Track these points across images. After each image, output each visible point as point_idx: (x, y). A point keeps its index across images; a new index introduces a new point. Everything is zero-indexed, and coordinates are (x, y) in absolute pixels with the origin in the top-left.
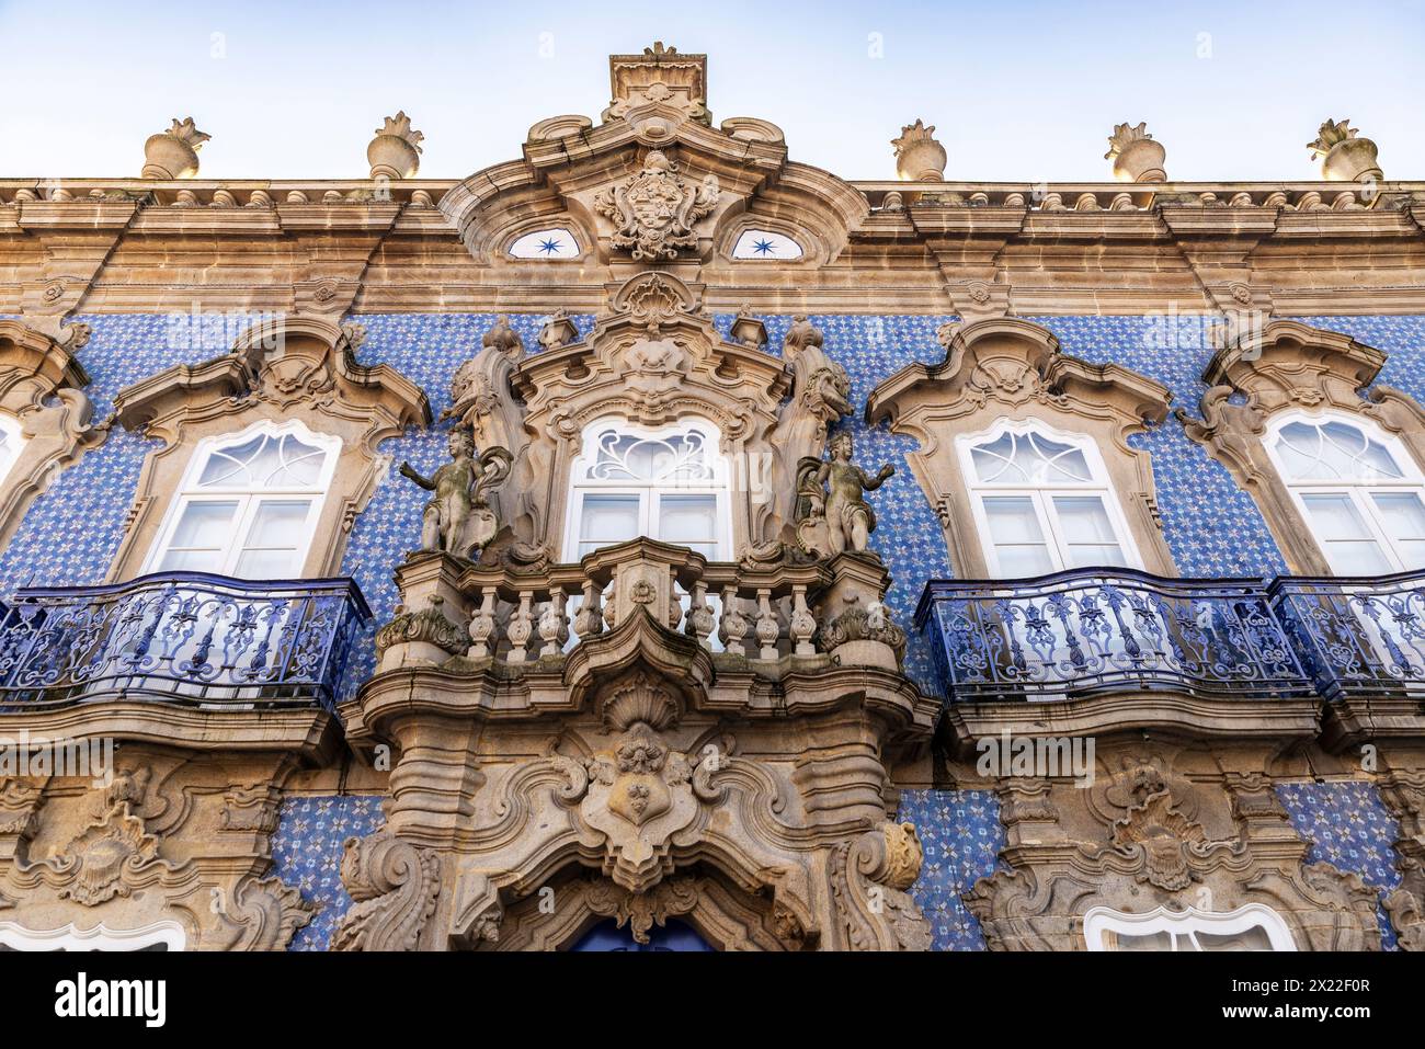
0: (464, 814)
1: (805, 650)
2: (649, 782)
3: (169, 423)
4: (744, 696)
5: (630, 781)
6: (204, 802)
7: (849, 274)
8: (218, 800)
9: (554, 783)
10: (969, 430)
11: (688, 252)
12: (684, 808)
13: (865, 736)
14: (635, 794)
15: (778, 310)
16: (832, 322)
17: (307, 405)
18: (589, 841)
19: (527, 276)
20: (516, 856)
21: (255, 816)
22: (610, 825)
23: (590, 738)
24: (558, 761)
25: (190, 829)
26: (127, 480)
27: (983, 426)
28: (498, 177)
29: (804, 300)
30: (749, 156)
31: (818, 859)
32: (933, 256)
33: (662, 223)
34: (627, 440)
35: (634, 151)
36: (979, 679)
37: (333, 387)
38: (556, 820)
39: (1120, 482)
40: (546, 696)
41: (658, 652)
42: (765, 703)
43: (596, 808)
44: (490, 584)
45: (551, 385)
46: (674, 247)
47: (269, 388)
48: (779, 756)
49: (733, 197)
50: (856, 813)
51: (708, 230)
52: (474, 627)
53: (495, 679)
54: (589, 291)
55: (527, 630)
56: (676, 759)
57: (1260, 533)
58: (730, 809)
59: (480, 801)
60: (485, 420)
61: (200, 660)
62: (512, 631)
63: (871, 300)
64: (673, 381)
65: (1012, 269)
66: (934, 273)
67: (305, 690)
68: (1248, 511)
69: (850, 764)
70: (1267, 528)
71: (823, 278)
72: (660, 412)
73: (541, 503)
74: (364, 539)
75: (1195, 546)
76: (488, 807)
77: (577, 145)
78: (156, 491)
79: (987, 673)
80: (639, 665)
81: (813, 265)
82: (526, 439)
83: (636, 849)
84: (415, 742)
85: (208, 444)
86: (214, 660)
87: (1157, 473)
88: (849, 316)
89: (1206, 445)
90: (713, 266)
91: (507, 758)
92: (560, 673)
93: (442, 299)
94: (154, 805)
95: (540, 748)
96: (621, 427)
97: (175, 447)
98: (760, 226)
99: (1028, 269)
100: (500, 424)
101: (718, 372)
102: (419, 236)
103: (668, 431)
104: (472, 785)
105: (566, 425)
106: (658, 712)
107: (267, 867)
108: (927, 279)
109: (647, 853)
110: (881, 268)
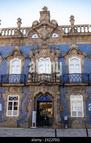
1: (54, 80)
3: (8, 59)
5: (43, 89)
6: (18, 88)
7: (62, 39)
9: (39, 88)
10: (70, 58)
11: (48, 38)
12: (47, 90)
13: (58, 86)
15: (56, 44)
16: (60, 46)
17: (18, 57)
19: (33, 41)
20: (37, 93)
21: (21, 89)
22: (42, 91)
23: (41, 86)
25: (18, 90)
26: (6, 64)
28: (30, 29)
29: (58, 43)
30: (53, 26)
31: (54, 93)
32: (70, 37)
33: (45, 36)
34: (43, 60)
35: (43, 25)
36: (66, 81)
37: (20, 55)
38: (39, 91)
39: (81, 63)
40: (38, 84)
41: (45, 82)
42: (51, 84)
43: (41, 90)
44: (34, 76)
45: (37, 55)
46: (46, 38)
47: (15, 55)
49: (52, 30)
50: (56, 91)
51: (49, 35)
52: (33, 79)
53: (35, 83)
54: (39, 43)
55: (36, 79)
56: (46, 87)
58: (49, 90)
59: (35, 89)
61: (16, 80)
63: (64, 43)
64: (46, 54)
66: (70, 39)
67: (23, 82)
69: (56, 88)
71: (60, 40)
72: (45, 57)
74: (24, 69)
75: (86, 69)
76: (35, 90)
77: (37, 26)
78: (9, 65)
80: (43, 83)
81: (59, 38)
83: (44, 93)
84: (30, 86)
86: (17, 80)
87: (85, 62)
88: (62, 45)
89: (89, 59)
90: (50, 39)
91: (36, 87)
92: (39, 82)
93: (27, 44)
94: (15, 89)
95: (38, 86)
96: (42, 58)
97: (9, 61)
98: (55, 33)
101: (50, 52)
102: (24, 37)
103: (46, 59)
104: (34, 89)
106: (45, 85)
107: (23, 92)
110: (65, 38)
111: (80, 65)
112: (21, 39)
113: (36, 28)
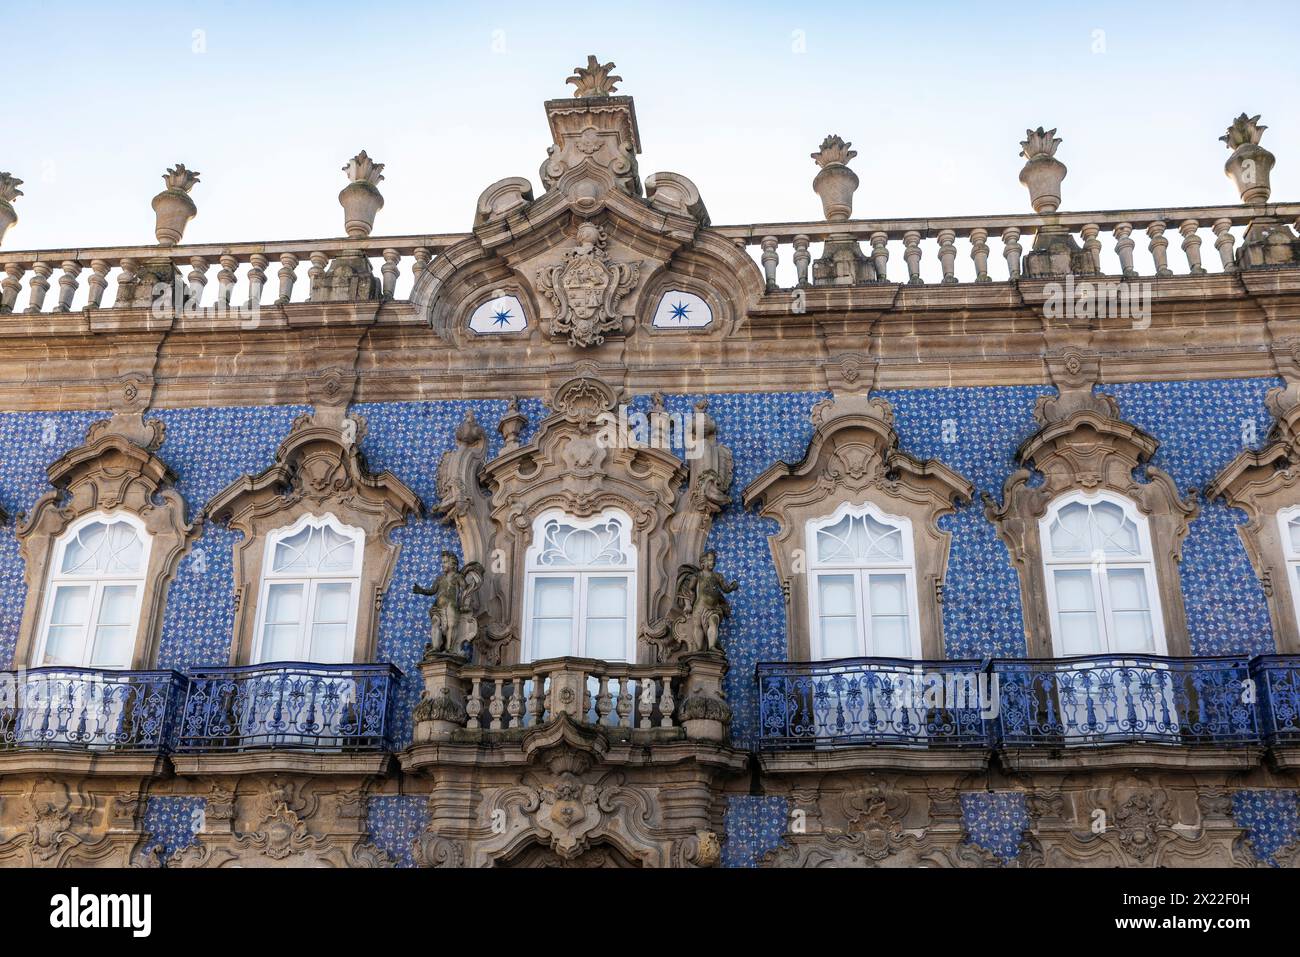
0: (473, 819)
1: (666, 723)
2: (573, 805)
3: (243, 518)
4: (626, 758)
5: (562, 805)
6: (325, 799)
7: (746, 343)
8: (332, 797)
9: (521, 800)
10: (818, 515)
11: (612, 335)
12: (594, 817)
13: (699, 777)
14: (565, 813)
15: (685, 390)
16: (728, 402)
17: (334, 500)
18: (542, 834)
19: (484, 358)
20: (503, 842)
21: (355, 810)
22: (552, 827)
23: (541, 776)
24: (523, 789)
25: (320, 815)
26: (225, 566)
27: (829, 511)
28: (455, 256)
29: (707, 379)
30: (666, 228)
31: (667, 846)
32: (820, 326)
33: (590, 313)
34: (566, 528)
35: (569, 219)
36: (778, 735)
37: (351, 486)
38: (524, 823)
39: (921, 562)
40: (512, 757)
41: (575, 739)
42: (640, 760)
43: (545, 816)
44: (477, 677)
45: (510, 481)
46: (602, 333)
47: (306, 485)
48: (650, 784)
49: (654, 263)
50: (688, 823)
51: (630, 308)
52: (469, 708)
53: (485, 744)
54: (535, 377)
55: (500, 709)
56: (589, 789)
57: (1014, 605)
58: (620, 817)
59: (480, 810)
60: (464, 520)
61: (311, 722)
62: (492, 709)
63: (763, 378)
64: (597, 481)
65: (887, 335)
66: (818, 343)
67: (374, 740)
68: (1012, 586)
69: (687, 794)
70: (1021, 601)
71: (726, 351)
72: (588, 507)
73: (506, 589)
74: (390, 615)
75: (962, 616)
76: (485, 813)
77: (519, 222)
78: (248, 579)
79: (783, 731)
80: (564, 744)
81: (718, 336)
82: (493, 529)
83: (567, 841)
84: (442, 781)
85: (274, 537)
86: (318, 721)
87: (953, 551)
88: (742, 395)
89: (997, 525)
90: (636, 338)
91: (493, 785)
92: (519, 743)
93: (421, 387)
94: (299, 803)
95: (512, 780)
96: (560, 517)
97: (252, 541)
98: (678, 287)
99: (901, 335)
100: (474, 522)
101: (633, 463)
102: (396, 326)
103: (595, 521)
104: (475, 803)
105: (521, 521)
106: (577, 766)
107: (367, 839)
108: (812, 349)
109: (572, 842)
110: (775, 338)
111: (912, 577)
112: (376, 338)
113: (513, 240)
